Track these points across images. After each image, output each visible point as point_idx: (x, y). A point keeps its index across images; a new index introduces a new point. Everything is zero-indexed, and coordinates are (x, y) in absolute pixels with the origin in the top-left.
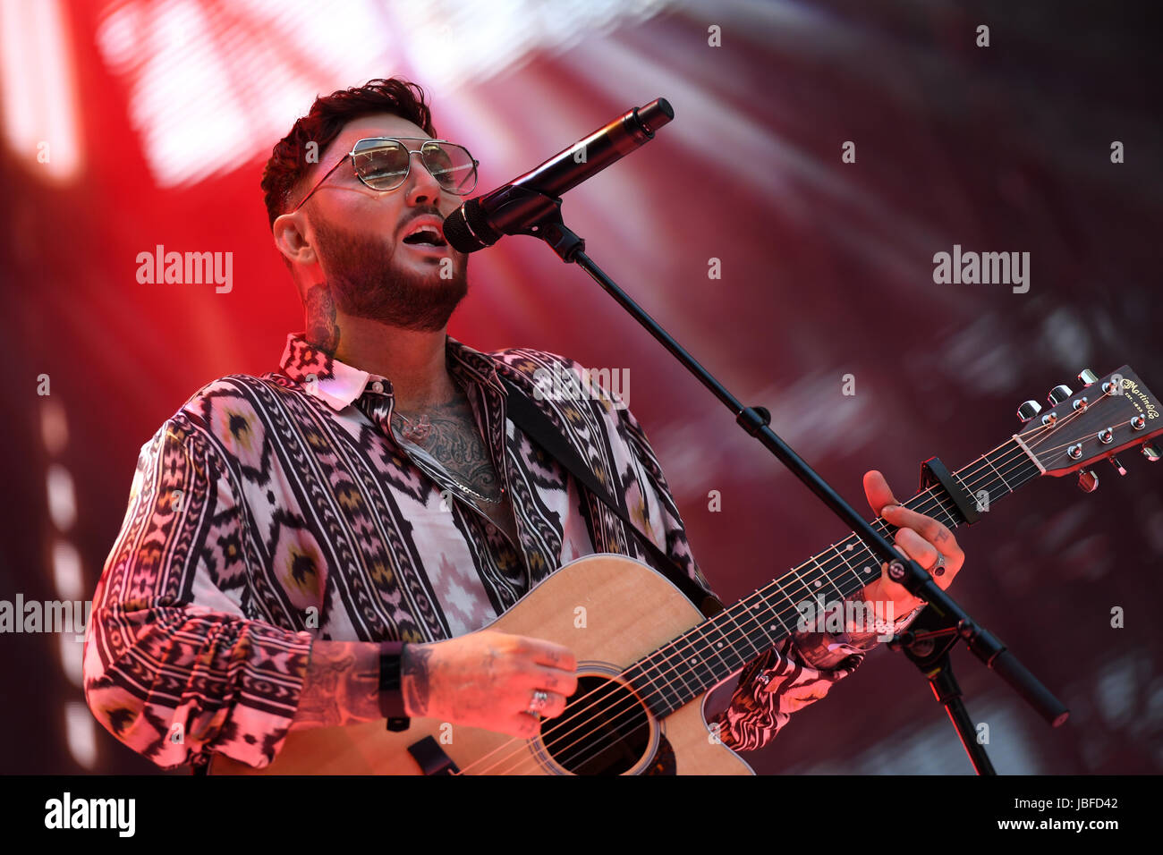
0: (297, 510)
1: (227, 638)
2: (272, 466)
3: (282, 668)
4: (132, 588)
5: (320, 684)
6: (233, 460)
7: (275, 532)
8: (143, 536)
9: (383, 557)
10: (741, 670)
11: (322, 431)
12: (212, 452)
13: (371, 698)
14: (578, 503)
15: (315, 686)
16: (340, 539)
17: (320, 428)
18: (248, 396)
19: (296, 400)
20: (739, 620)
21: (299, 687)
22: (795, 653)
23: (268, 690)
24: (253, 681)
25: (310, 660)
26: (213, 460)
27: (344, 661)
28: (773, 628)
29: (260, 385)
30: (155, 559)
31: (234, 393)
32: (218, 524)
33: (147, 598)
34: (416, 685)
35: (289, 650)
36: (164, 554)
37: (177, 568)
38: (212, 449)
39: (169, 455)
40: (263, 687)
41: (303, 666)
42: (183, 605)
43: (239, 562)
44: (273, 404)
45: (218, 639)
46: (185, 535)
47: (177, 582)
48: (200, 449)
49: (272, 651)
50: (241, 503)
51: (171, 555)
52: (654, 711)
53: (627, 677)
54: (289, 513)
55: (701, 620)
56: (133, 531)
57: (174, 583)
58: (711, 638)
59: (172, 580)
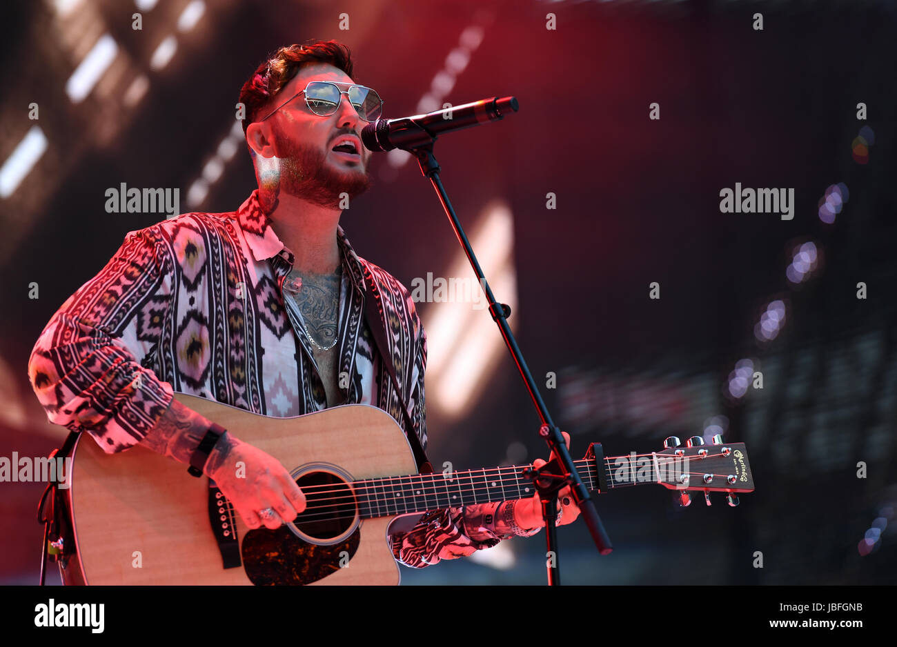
0: (206, 314)
1: (124, 372)
2: (202, 282)
3: (147, 409)
4: (90, 313)
5: (163, 430)
6: (179, 269)
7: (186, 322)
8: (109, 285)
9: (242, 364)
10: (424, 513)
11: (239, 273)
12: (168, 258)
13: (188, 451)
14: (377, 375)
15: (160, 429)
16: (220, 344)
17: (238, 271)
18: (204, 235)
19: (231, 250)
20: (437, 484)
21: (151, 426)
22: (461, 523)
23: (133, 420)
24: (128, 410)
25: (164, 413)
26: (167, 262)
27: (185, 423)
28: (455, 497)
29: (213, 231)
30: (111, 302)
31: (196, 230)
32: (155, 301)
33: (96, 323)
34: (218, 457)
35: (157, 402)
36: (118, 302)
37: (121, 314)
38: (169, 255)
39: (145, 248)
40: (132, 416)
41: (160, 414)
42: (114, 336)
43: (158, 328)
44: (217, 246)
45: (119, 369)
46: (134, 297)
47: (117, 323)
48: (162, 253)
49: (146, 397)
50: (174, 294)
51: (121, 305)
52: (360, 512)
53: (355, 486)
54: (201, 314)
55: (415, 473)
56: (106, 278)
57: (115, 322)
58: (415, 486)
59: (115, 320)
